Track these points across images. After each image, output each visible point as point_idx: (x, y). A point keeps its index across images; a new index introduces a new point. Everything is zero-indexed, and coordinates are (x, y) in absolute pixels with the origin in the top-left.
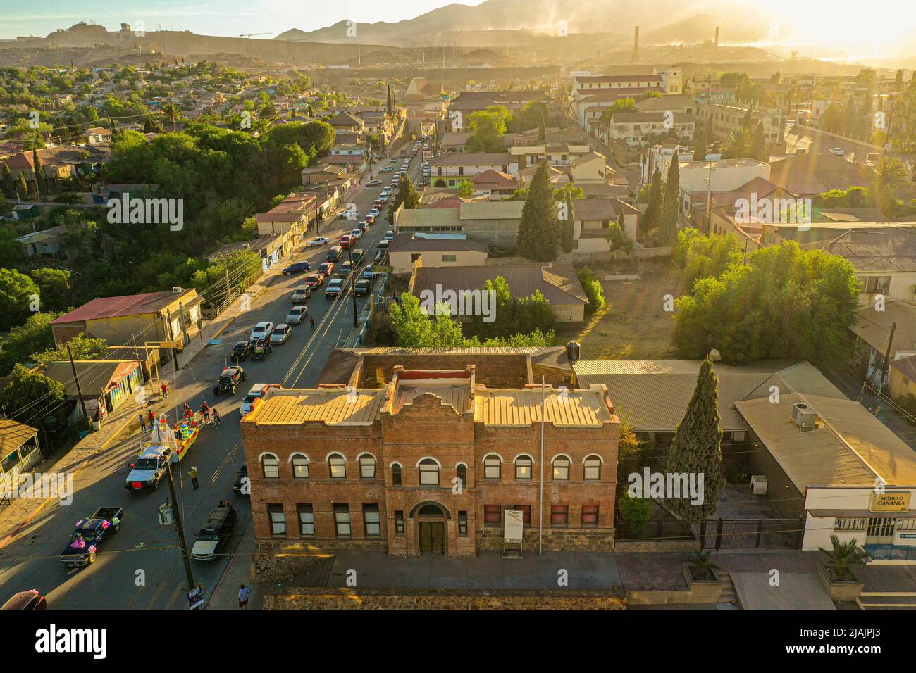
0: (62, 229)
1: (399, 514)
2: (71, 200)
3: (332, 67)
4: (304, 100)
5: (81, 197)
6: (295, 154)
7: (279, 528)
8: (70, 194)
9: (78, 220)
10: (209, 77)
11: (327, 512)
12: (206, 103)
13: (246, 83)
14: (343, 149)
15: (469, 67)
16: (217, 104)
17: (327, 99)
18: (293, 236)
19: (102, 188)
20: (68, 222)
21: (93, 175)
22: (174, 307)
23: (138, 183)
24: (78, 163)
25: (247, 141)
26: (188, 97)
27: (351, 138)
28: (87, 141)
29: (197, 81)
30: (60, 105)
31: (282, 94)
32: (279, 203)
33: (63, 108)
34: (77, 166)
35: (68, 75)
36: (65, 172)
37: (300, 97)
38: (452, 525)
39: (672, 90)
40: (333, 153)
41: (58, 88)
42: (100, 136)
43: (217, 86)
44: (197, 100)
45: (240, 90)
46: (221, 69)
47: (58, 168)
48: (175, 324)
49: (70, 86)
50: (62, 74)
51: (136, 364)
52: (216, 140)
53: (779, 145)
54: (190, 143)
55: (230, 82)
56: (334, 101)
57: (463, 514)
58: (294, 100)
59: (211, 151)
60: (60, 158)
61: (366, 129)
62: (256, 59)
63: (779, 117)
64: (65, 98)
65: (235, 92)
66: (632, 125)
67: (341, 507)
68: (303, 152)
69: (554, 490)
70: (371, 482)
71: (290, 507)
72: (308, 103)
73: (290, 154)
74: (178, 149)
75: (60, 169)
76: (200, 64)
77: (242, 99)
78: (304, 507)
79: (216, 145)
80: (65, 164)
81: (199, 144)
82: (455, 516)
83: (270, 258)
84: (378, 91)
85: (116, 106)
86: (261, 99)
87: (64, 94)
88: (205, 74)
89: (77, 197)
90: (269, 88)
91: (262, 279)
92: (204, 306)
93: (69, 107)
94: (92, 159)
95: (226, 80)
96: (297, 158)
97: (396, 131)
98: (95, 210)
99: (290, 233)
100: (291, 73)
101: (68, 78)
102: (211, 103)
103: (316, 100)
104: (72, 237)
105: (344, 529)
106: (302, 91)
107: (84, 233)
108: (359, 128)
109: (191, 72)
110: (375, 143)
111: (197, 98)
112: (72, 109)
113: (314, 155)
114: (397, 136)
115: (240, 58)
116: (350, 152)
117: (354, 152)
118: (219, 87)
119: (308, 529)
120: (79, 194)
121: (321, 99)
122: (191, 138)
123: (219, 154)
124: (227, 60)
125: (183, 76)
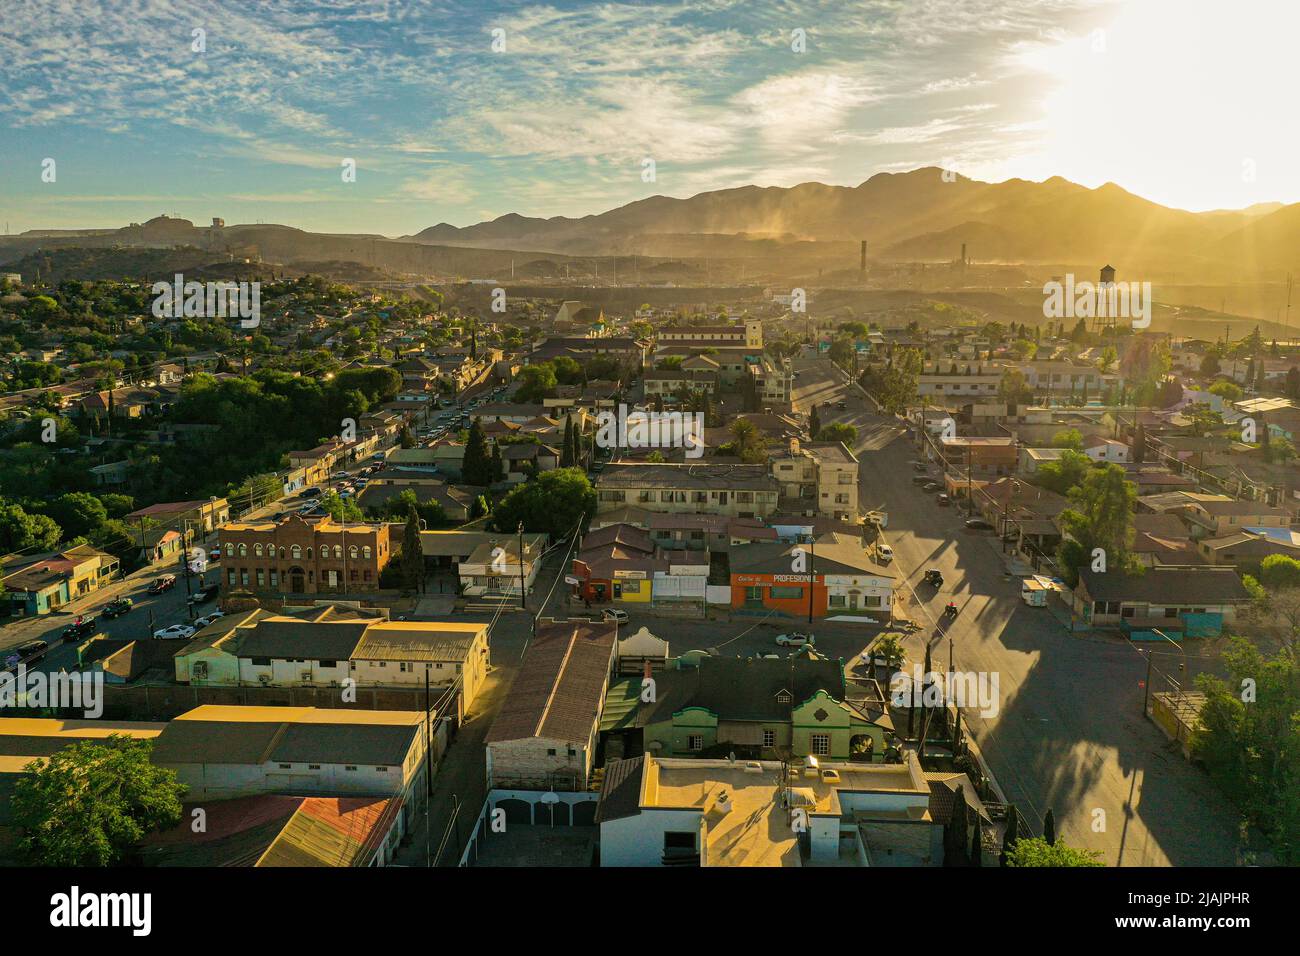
0: (129, 462)
1: (283, 572)
2: (140, 438)
3: (474, 282)
4: (423, 327)
5: (147, 436)
6: (356, 400)
7: (233, 582)
8: (138, 432)
9: (145, 455)
10: (311, 296)
11: (254, 573)
12: (302, 328)
13: (356, 305)
14: (408, 394)
15: (648, 286)
16: (316, 330)
17: (452, 326)
18: (319, 470)
19: (168, 427)
20: (134, 456)
21: (161, 415)
22: (206, 508)
23: (202, 423)
24: (149, 403)
25: (310, 387)
26: (283, 321)
27: (421, 383)
28: (158, 381)
29: (296, 301)
30: (127, 328)
31: (397, 319)
32: (322, 444)
33: (131, 331)
34: (147, 406)
35: (140, 292)
36: (135, 412)
37: (420, 323)
38: (306, 578)
39: (752, 344)
40: (399, 398)
41: (126, 307)
42: (172, 373)
43: (318, 307)
44: (292, 325)
45: (346, 313)
46: (327, 286)
47: (128, 408)
48: (209, 519)
49: (142, 305)
50: (133, 289)
51: (178, 535)
52: (280, 385)
53: (785, 404)
54: (254, 387)
55: (336, 302)
56: (461, 329)
57: (311, 573)
58: (412, 326)
59: (274, 395)
60: (133, 398)
61: (441, 375)
62: (379, 269)
63: (784, 379)
64: (134, 319)
65: (340, 315)
66: (660, 382)
67: (261, 571)
68: (365, 398)
69: (351, 563)
70: (273, 558)
71: (237, 570)
72: (427, 331)
73: (351, 399)
74: (243, 393)
75: (131, 409)
76: (302, 281)
77: (347, 324)
78: (244, 570)
79: (280, 389)
80: (135, 404)
81: (264, 389)
82: (307, 574)
83: (292, 484)
84: (523, 315)
85: (194, 331)
86: (371, 324)
87: (134, 314)
88: (307, 293)
89: (144, 435)
90: (382, 311)
91: (283, 499)
92: (231, 511)
93: (138, 331)
94: (162, 400)
95: (331, 301)
96: (358, 403)
97: (478, 374)
98: (159, 447)
99: (316, 467)
100: (419, 289)
101: (141, 296)
102: (309, 329)
103: (439, 326)
104: (138, 468)
105: (261, 582)
106: (424, 315)
107: (149, 465)
108: (433, 373)
109: (291, 289)
110: (446, 388)
111: (293, 322)
112: (141, 333)
113: (376, 401)
114: (477, 382)
115: (358, 268)
116: (416, 399)
117: (420, 399)
118: (321, 309)
119: (245, 582)
120: (146, 432)
121: (444, 326)
122: (256, 383)
123: (280, 399)
124: (341, 269)
125: (280, 294)
